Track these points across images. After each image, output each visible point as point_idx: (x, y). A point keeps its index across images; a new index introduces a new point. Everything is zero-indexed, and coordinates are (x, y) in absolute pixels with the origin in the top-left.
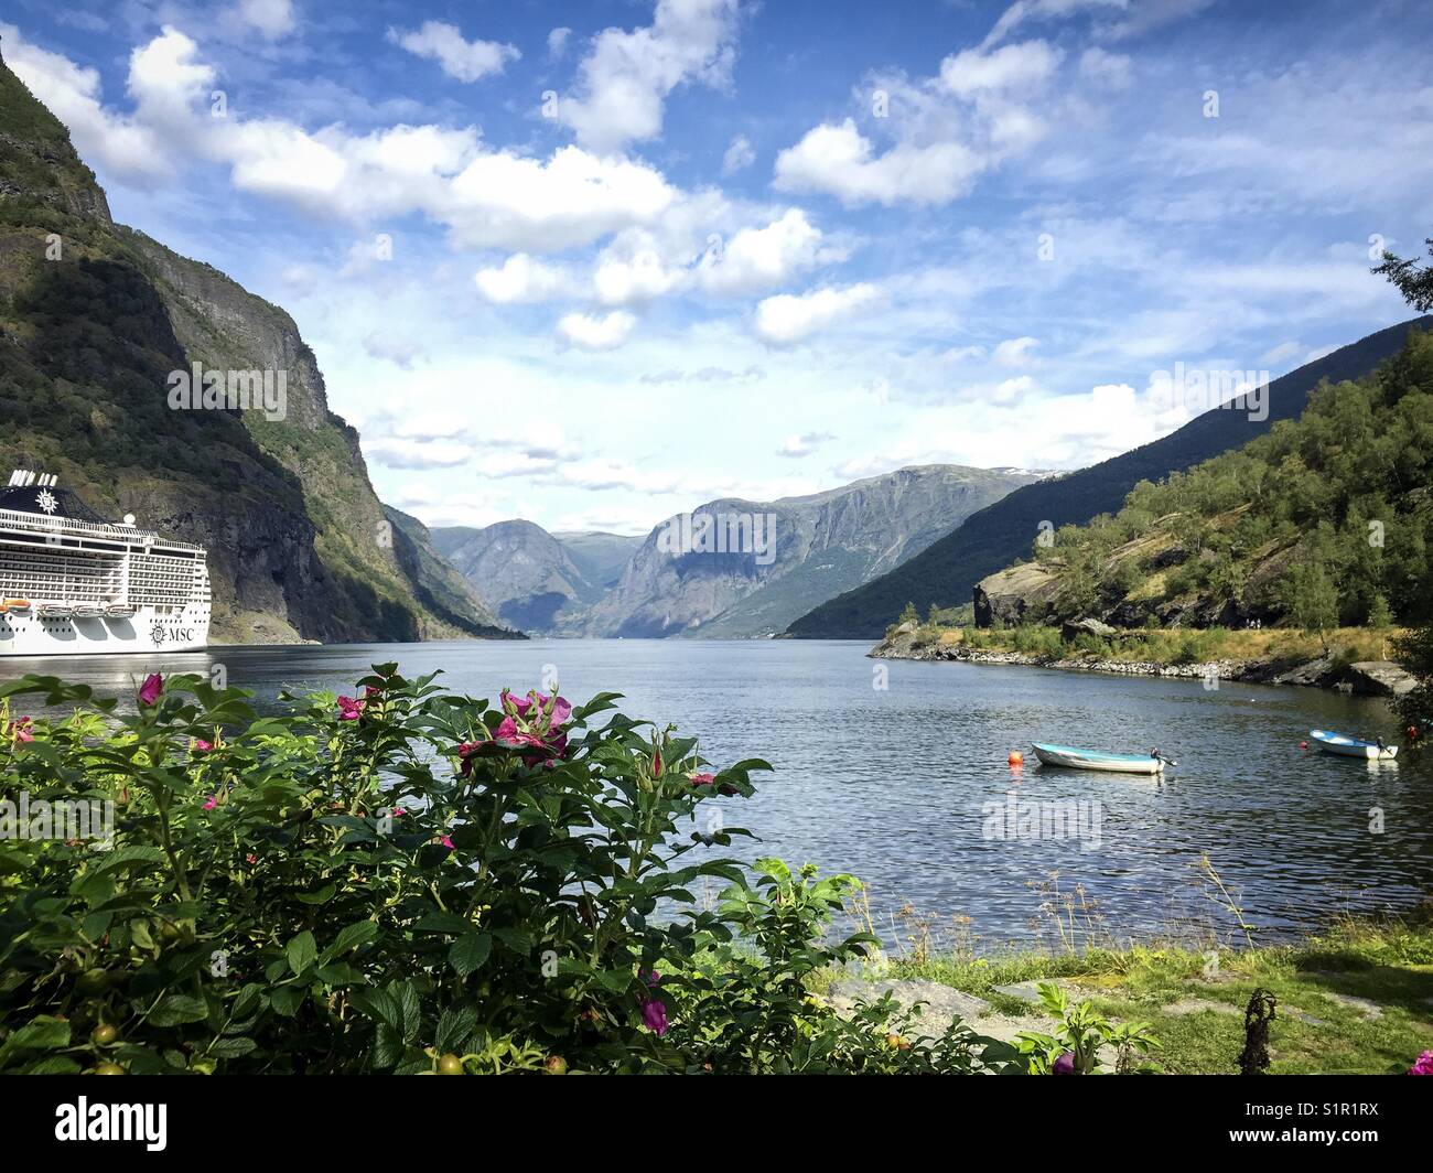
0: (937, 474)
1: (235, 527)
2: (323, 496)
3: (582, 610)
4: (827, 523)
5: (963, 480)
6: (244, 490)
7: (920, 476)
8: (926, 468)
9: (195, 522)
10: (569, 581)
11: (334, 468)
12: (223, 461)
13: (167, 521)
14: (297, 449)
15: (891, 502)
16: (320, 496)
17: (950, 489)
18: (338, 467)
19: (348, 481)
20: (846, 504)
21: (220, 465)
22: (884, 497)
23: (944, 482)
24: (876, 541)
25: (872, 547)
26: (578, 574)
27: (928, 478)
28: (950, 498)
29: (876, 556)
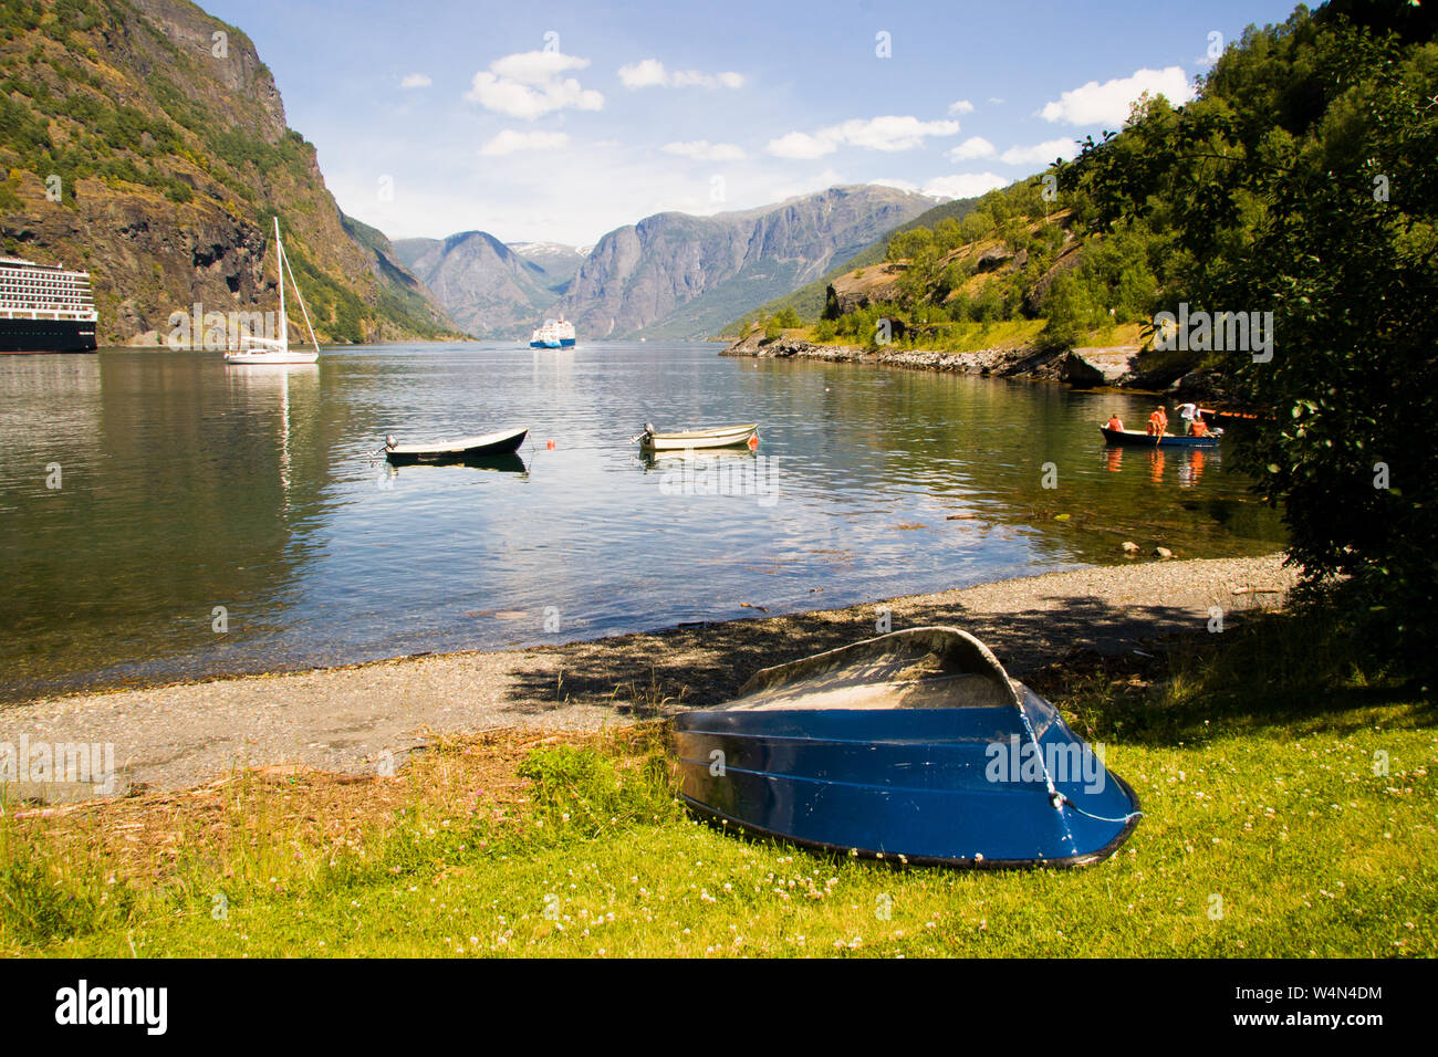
0: (863, 193)
1: (189, 236)
2: (282, 208)
3: (534, 315)
4: (760, 236)
5: (886, 199)
6: (196, 200)
7: (846, 195)
8: (852, 187)
9: (151, 231)
10: (521, 288)
11: (293, 181)
12: (177, 174)
13: (126, 231)
14: (256, 163)
15: (820, 218)
16: (279, 208)
17: (874, 208)
18: (296, 181)
19: (306, 194)
20: (778, 219)
21: (174, 177)
22: (814, 213)
23: (869, 200)
24: (805, 253)
25: (801, 260)
26: (531, 282)
27: (855, 197)
28: (874, 216)
29: (805, 266)
